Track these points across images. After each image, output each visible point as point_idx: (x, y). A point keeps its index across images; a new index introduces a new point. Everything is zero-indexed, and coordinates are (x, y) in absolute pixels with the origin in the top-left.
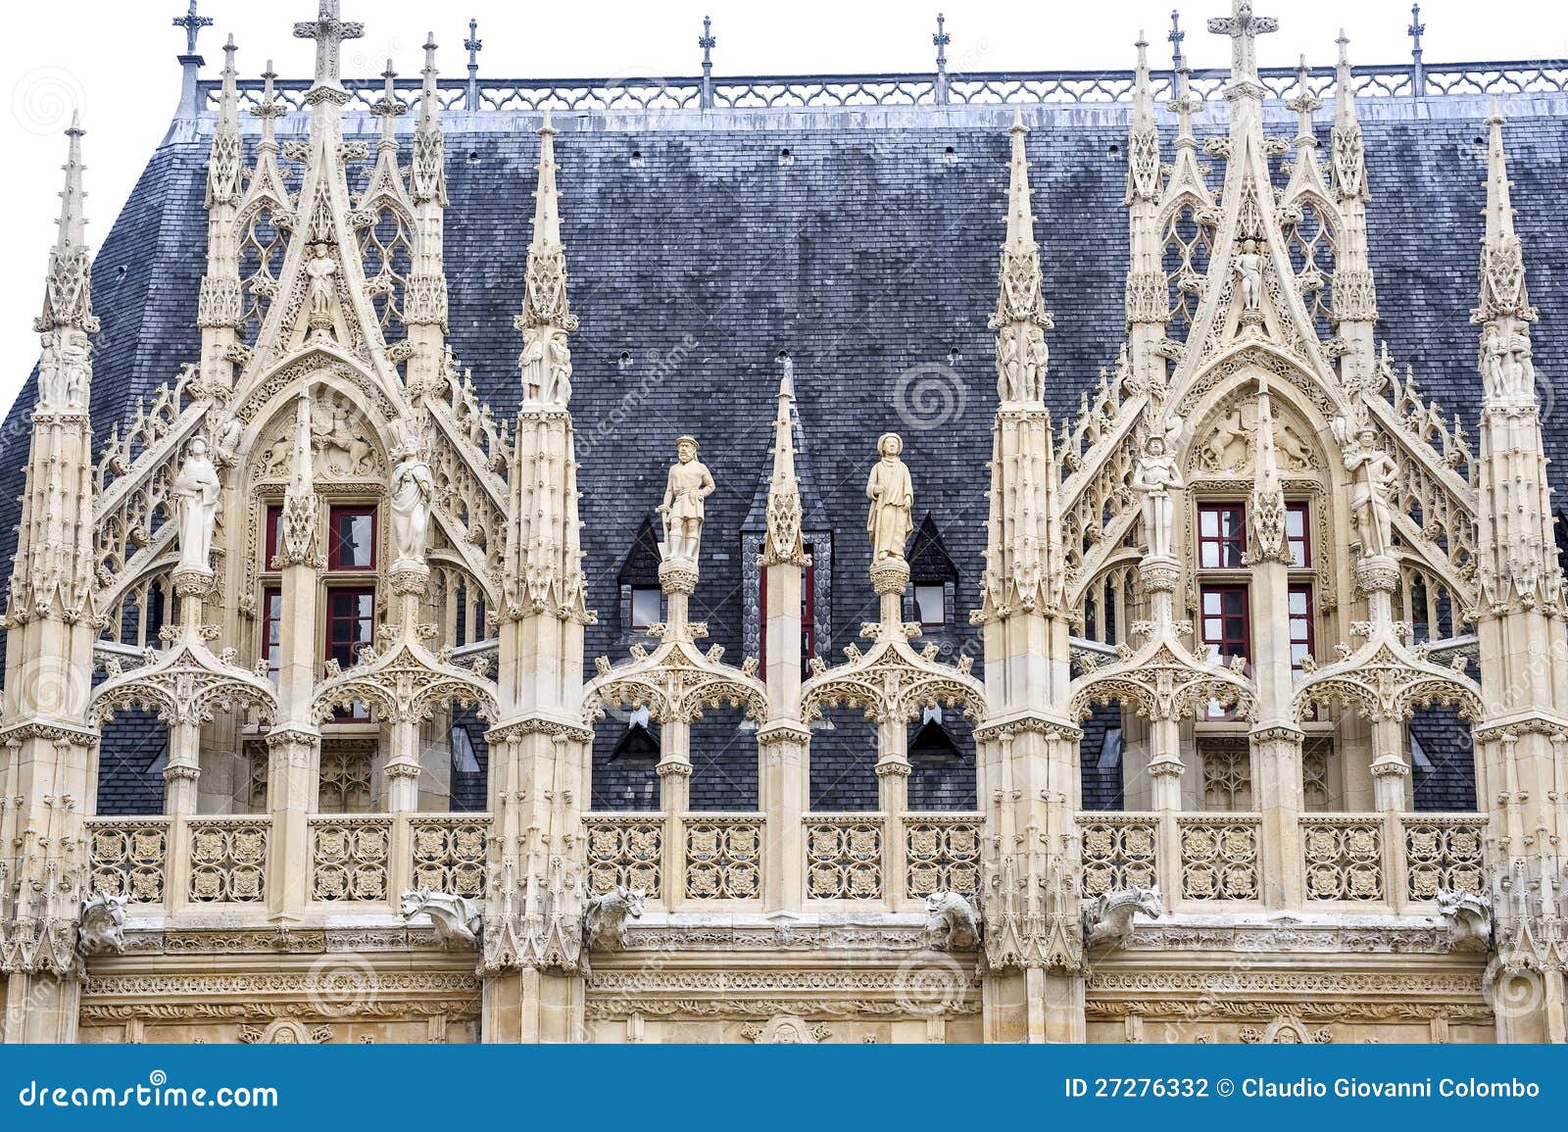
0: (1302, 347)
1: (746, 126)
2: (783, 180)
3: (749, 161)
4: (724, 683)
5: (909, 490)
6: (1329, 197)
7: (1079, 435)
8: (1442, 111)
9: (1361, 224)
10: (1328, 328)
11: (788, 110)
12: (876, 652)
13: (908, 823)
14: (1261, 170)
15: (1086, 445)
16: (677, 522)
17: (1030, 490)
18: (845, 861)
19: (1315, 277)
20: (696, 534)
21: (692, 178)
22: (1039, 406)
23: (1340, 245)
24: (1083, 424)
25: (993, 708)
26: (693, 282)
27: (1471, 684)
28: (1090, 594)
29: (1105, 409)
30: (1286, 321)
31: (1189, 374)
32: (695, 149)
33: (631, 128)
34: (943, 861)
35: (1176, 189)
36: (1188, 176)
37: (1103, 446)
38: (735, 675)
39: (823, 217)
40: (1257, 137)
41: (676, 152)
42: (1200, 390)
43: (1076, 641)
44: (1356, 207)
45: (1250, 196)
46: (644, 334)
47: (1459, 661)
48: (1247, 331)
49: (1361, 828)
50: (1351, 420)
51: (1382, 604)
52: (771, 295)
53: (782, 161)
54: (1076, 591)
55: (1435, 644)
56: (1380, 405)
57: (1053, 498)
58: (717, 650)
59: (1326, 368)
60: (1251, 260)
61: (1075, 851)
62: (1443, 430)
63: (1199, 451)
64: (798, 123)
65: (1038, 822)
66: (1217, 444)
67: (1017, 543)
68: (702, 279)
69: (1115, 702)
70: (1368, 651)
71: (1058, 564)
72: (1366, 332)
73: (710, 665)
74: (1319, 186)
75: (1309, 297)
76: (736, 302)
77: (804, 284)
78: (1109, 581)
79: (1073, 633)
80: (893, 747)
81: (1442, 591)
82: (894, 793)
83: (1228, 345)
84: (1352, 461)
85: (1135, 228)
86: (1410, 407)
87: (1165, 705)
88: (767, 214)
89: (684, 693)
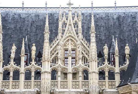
0: (75, 35)
1: (27, 12)
2: (30, 18)
3: (26, 16)
4: (16, 68)
5: (35, 49)
6: (78, 21)
7: (52, 44)
8: (94, 12)
9: (81, 24)
10: (77, 34)
11: (31, 11)
12: (32, 65)
13: (34, 81)
14: (71, 18)
15: (53, 45)
16: (12, 52)
17: (47, 49)
18: (28, 85)
19: (76, 29)
20: (14, 53)
21: (21, 17)
22: (48, 41)
23: (79, 26)
24: (53, 43)
25: (43, 70)
26: (20, 28)
27: (88, 68)
28: (53, 59)
29: (55, 41)
30: (73, 33)
31: (64, 38)
32: (21, 14)
33: (15, 12)
34: (37, 85)
35: (63, 20)
36: (64, 19)
37: (55, 45)
38: (18, 67)
39: (33, 21)
40: (71, 15)
41: (19, 15)
42: (65, 39)
43: (51, 64)
44: (80, 22)
45: (70, 21)
46: (14, 33)
47: (88, 66)
48: (69, 34)
49: (77, 82)
50: (79, 42)
51: (80, 60)
52: (28, 29)
53: (30, 16)
54: (51, 59)
55: (86, 64)
56: (82, 41)
57: (49, 50)
58: (16, 64)
59: (77, 37)
60: (70, 27)
61: (50, 84)
62: (87, 43)
63: (65, 45)
64: (32, 12)
65: (46, 81)
66: (67, 45)
67: (45, 54)
68: (21, 27)
69: (55, 70)
70: (79, 65)
71: (49, 56)
72: (81, 34)
73: (15, 66)
74: (77, 20)
75: (76, 30)
76: (24, 30)
77: (31, 28)
78: (55, 58)
79: (51, 63)
80: (33, 74)
81: (87, 59)
82: (33, 78)
83: (68, 35)
84: (78, 46)
85: (59, 24)
86: (84, 41)
87: (59, 70)
88: (28, 21)
89: (12, 69)
